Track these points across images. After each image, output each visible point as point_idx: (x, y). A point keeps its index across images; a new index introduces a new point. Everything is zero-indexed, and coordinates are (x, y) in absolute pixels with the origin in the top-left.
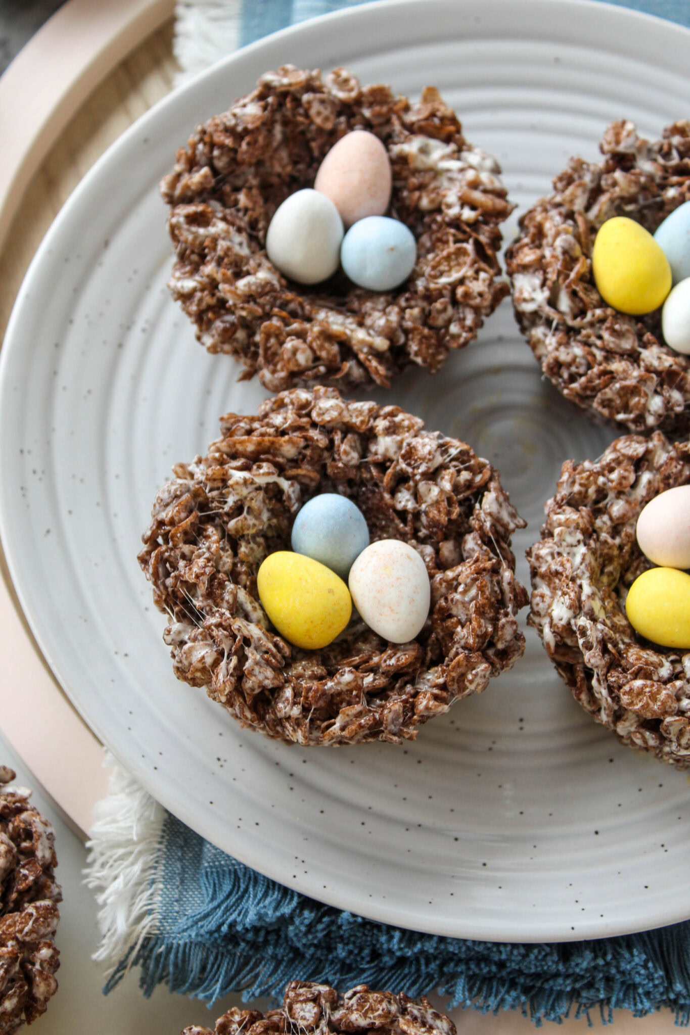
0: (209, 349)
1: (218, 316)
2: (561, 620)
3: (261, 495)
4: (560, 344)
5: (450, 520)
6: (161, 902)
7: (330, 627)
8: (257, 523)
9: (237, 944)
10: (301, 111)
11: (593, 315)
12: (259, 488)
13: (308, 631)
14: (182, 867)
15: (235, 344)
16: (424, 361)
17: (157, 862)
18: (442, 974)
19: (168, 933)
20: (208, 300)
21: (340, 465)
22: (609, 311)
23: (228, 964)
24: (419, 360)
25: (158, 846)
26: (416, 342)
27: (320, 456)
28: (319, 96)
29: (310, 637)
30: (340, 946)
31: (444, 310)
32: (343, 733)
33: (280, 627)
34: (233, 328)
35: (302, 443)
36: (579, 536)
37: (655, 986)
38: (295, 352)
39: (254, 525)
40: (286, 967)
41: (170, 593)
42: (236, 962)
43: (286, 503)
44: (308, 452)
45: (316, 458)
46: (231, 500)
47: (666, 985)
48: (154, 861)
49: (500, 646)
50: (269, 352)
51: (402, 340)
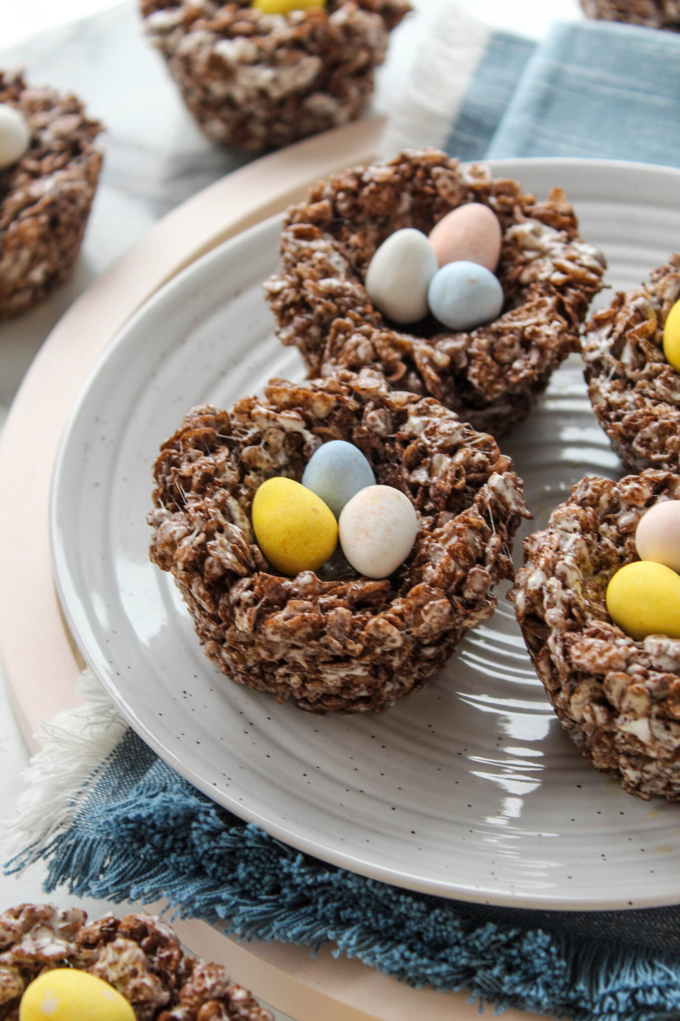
0: (283, 340)
1: (299, 312)
2: (534, 585)
3: (281, 436)
4: (614, 389)
5: (453, 490)
6: (86, 801)
7: (306, 543)
8: (271, 460)
9: (144, 845)
10: (429, 182)
11: (651, 368)
12: (282, 429)
13: (284, 541)
14: (119, 783)
15: (307, 339)
16: (481, 384)
17: (96, 771)
18: (338, 918)
19: (82, 827)
20: (291, 295)
21: (365, 428)
22: (667, 366)
23: (129, 864)
24: (475, 382)
25: (103, 760)
26: (477, 366)
27: (349, 421)
28: (449, 172)
29: (285, 550)
30: (242, 865)
31: (512, 346)
32: (286, 623)
33: (261, 540)
34: (309, 325)
35: (334, 404)
36: (577, 524)
37: (555, 977)
38: (356, 346)
39: (268, 461)
40: (185, 879)
41: (168, 489)
42: (138, 866)
43: (305, 453)
44: (338, 414)
45: (344, 422)
46: (251, 432)
47: (568, 980)
48: (94, 769)
49: (468, 595)
50: (335, 347)
51: (464, 363)
